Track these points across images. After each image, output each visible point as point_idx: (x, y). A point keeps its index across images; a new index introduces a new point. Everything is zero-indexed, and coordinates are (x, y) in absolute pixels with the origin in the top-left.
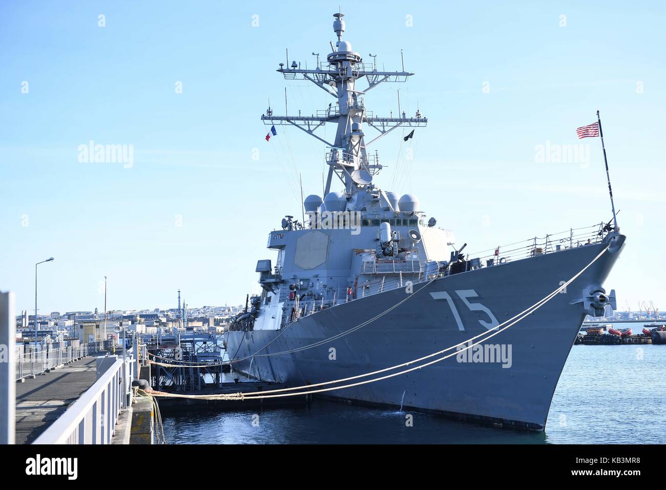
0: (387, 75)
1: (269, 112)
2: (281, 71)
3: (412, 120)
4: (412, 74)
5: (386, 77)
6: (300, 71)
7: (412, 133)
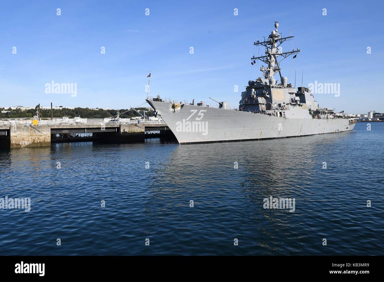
0: (285, 38)
1: (254, 57)
2: (255, 44)
3: (296, 52)
4: (293, 37)
5: (285, 39)
6: (260, 43)
7: (296, 55)
